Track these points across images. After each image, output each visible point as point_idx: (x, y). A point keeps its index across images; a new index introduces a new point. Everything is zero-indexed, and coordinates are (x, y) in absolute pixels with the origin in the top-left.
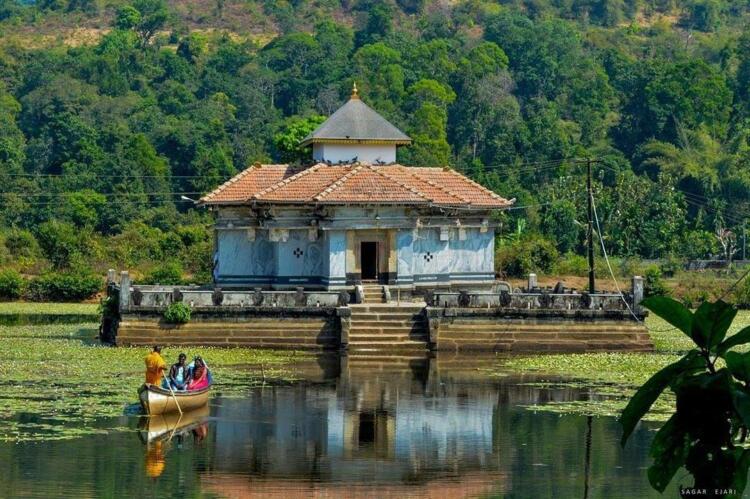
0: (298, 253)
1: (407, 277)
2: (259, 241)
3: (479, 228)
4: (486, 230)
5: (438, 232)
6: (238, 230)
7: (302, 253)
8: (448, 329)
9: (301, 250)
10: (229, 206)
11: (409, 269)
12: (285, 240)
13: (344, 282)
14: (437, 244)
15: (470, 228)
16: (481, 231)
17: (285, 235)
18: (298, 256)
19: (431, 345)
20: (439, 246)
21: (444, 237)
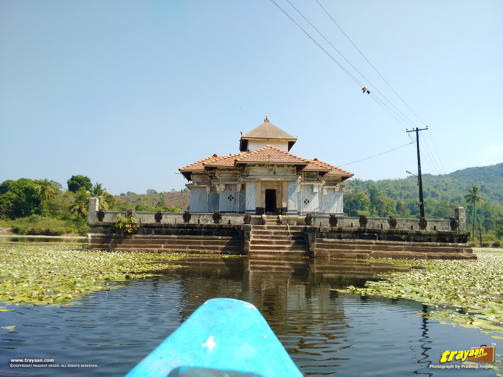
0: (230, 198)
1: (294, 211)
2: (212, 193)
3: (335, 189)
4: (338, 190)
5: (312, 187)
6: (201, 187)
7: (233, 198)
8: (322, 241)
9: (232, 196)
10: (196, 174)
11: (295, 206)
12: (222, 190)
13: (255, 213)
14: (311, 194)
15: (329, 188)
16: (336, 190)
17: (223, 187)
18: (231, 200)
19: (310, 254)
20: (313, 195)
21: (315, 190)
